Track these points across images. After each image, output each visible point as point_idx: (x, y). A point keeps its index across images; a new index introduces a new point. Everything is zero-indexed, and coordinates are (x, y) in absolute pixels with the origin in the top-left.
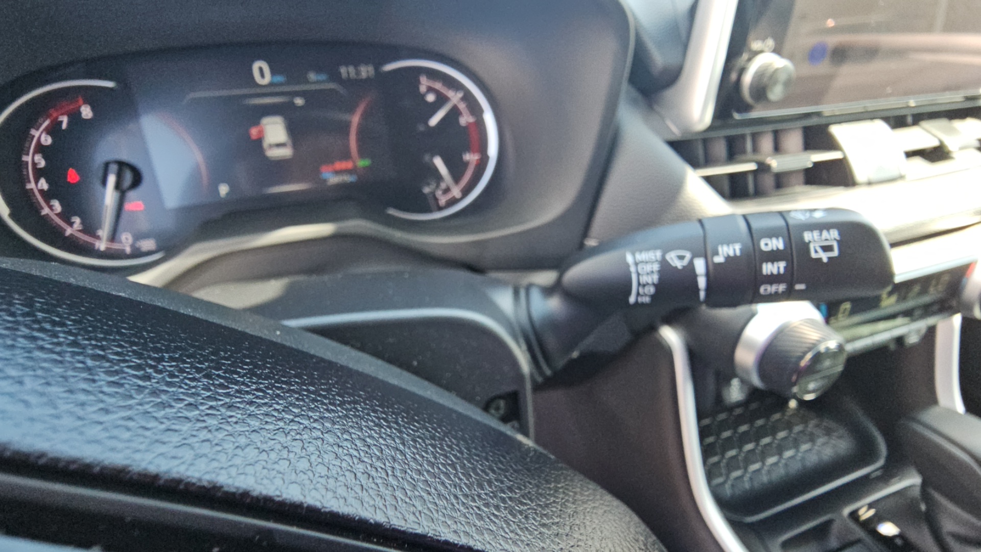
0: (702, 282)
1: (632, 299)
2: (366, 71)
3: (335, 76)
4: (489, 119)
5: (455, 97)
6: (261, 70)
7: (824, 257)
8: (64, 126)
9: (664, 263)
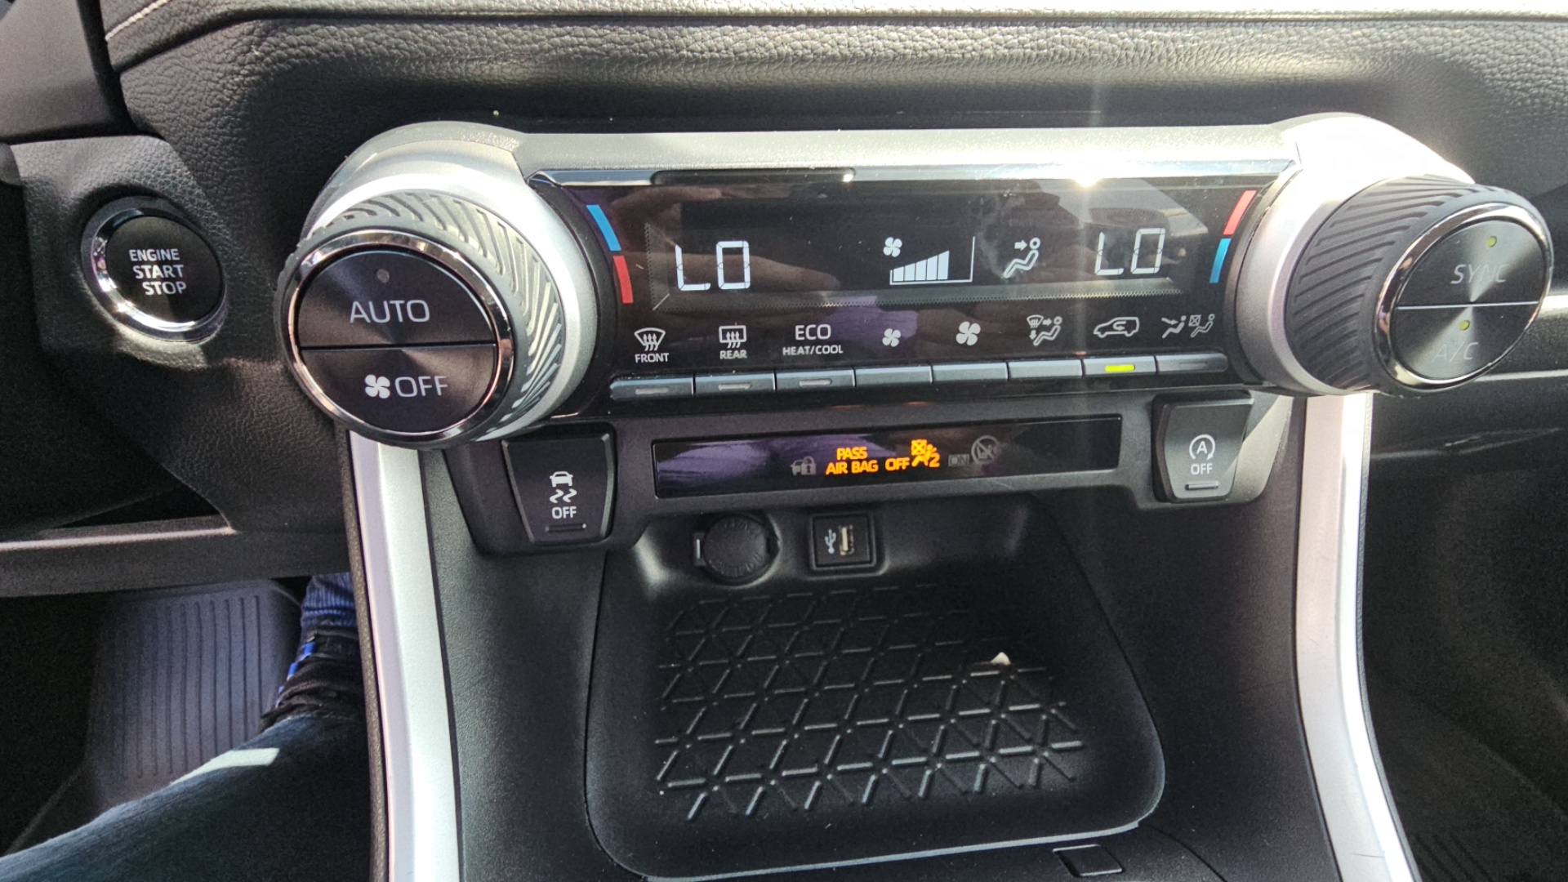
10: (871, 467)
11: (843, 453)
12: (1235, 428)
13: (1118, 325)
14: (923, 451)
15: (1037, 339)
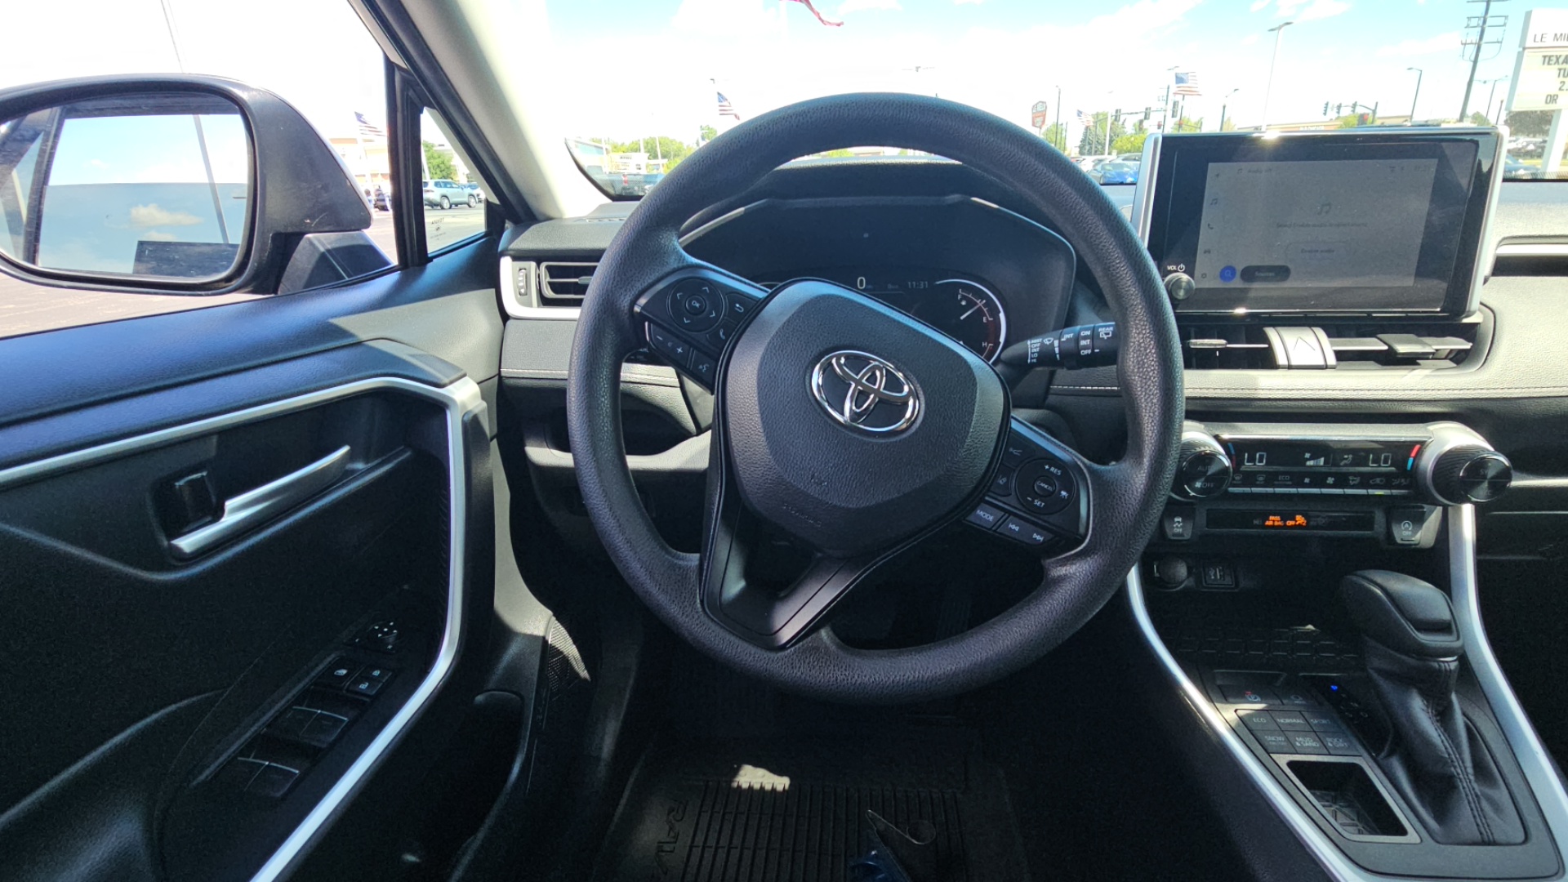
0: (1057, 350)
1: (1029, 361)
4: (1002, 316)
6: (862, 280)
7: (1105, 337)
9: (1042, 343)
10: (1280, 523)
11: (1271, 518)
12: (1419, 519)
13: (1378, 480)
14: (1300, 519)
15: (1352, 483)
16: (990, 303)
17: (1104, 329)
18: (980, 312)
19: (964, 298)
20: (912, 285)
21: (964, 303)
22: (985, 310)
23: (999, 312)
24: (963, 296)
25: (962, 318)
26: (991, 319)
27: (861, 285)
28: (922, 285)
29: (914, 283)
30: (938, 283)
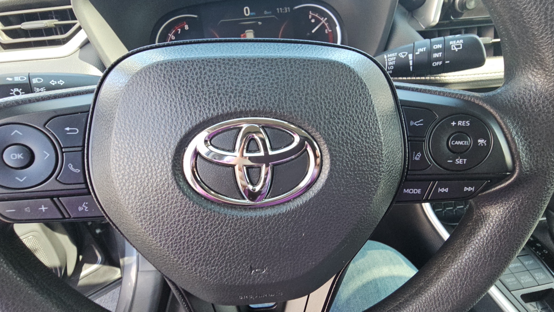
0: (411, 63)
2: (287, 10)
3: (275, 12)
4: (338, 29)
5: (323, 20)
6: (247, 10)
7: (456, 49)
8: (179, 32)
9: (398, 57)
16: (330, 20)
17: (454, 42)
18: (323, 27)
19: (313, 17)
20: (280, 10)
21: (313, 21)
22: (326, 24)
23: (336, 26)
24: (312, 16)
25: (313, 31)
26: (330, 31)
27: (247, 13)
28: (286, 10)
29: (281, 9)
30: (296, 7)
